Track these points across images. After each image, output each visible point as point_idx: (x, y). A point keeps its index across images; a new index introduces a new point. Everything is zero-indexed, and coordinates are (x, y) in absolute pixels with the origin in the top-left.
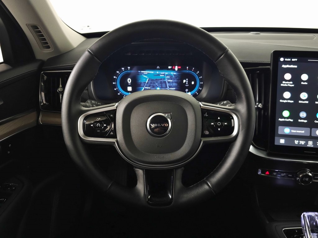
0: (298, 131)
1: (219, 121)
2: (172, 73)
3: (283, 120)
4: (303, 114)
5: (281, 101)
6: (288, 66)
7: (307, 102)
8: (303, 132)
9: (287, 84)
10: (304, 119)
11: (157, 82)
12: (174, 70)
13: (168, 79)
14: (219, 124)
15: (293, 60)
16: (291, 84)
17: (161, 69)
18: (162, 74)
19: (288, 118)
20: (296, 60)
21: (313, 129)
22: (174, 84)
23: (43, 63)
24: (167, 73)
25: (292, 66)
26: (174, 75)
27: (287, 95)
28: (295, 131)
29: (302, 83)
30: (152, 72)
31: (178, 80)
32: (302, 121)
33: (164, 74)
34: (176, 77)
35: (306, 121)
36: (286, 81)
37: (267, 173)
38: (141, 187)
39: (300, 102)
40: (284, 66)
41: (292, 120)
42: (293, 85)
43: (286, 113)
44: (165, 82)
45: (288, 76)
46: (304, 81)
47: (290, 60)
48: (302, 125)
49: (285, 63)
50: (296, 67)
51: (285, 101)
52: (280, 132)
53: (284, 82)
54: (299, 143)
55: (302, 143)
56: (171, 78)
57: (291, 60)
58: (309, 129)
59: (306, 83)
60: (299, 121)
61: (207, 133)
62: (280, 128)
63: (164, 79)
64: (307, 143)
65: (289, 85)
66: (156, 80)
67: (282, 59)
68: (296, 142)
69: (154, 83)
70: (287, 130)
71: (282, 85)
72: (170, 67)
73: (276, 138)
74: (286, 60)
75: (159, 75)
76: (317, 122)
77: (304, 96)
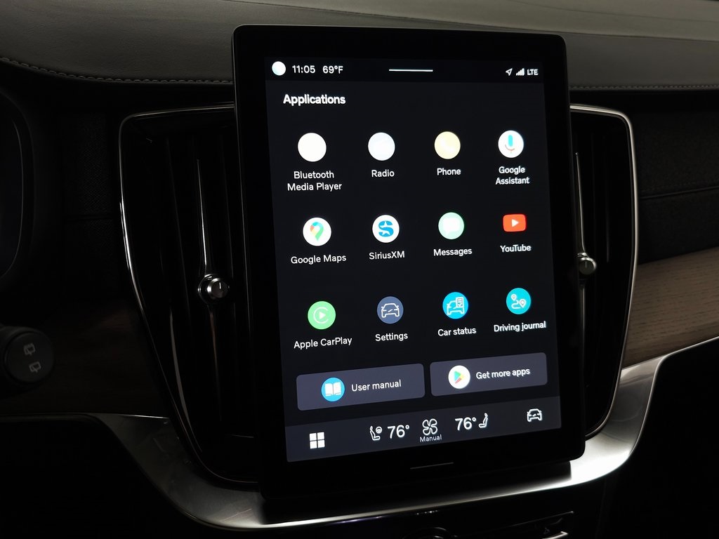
0: (376, 386)
3: (313, 343)
4: (390, 310)
5: (295, 260)
6: (307, 99)
7: (401, 254)
8: (398, 384)
9: (313, 181)
10: (396, 328)
15: (327, 70)
16: (327, 183)
19: (330, 333)
20: (340, 69)
21: (435, 366)
25: (325, 99)
28: (365, 387)
32: (390, 337)
36: (307, 167)
39: (373, 256)
40: (290, 99)
41: (348, 341)
42: (337, 187)
43: (322, 315)
46: (380, 166)
47: (312, 69)
48: (390, 357)
49: (293, 83)
50: (341, 100)
51: (311, 261)
53: (297, 175)
54: (386, 432)
55: (399, 431)
57: (319, 69)
58: (419, 368)
59: (389, 173)
60: (380, 338)
62: (303, 382)
64: (416, 431)
65: (320, 185)
68: (376, 433)
70: (333, 389)
71: (291, 187)
73: (288, 430)
74: (297, 69)
76: (447, 333)
77: (386, 228)
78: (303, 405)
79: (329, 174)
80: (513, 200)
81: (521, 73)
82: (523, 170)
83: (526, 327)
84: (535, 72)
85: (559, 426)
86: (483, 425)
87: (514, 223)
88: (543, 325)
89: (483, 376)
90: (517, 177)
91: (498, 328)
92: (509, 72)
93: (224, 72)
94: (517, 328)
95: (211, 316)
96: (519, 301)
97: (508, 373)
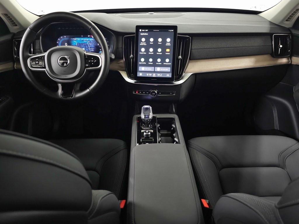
0: (148, 69)
1: (92, 60)
2: (91, 39)
3: (141, 63)
4: (151, 60)
5: (140, 53)
6: (143, 34)
7: (153, 53)
8: (151, 69)
9: (143, 44)
10: (151, 62)
11: (82, 45)
12: (92, 37)
13: (89, 43)
14: (92, 61)
15: (146, 30)
16: (145, 44)
17: (84, 37)
18: (85, 40)
19: (143, 62)
20: (148, 30)
22: (93, 46)
23: (14, 34)
24: (87, 40)
25: (145, 34)
26: (92, 41)
27: (143, 50)
28: (147, 69)
29: (150, 43)
30: (79, 39)
31: (94, 43)
32: (150, 63)
33: (86, 40)
34: (93, 42)
35: (152, 63)
36: (143, 42)
37: (137, 92)
38: (60, 91)
39: (149, 53)
40: (141, 34)
41: (145, 63)
42: (146, 45)
43: (143, 60)
44: (87, 45)
45: (143, 40)
46: (151, 42)
47: (144, 30)
48: (150, 66)
49: (142, 32)
50: (147, 34)
51: (142, 53)
52: (140, 70)
53: (141, 43)
55: (150, 75)
56: (90, 42)
58: (154, 67)
59: (152, 43)
60: (149, 63)
61: (87, 65)
62: (140, 67)
63: (86, 43)
64: (152, 75)
65: (144, 44)
66: (82, 43)
67: (140, 30)
68: (148, 75)
69: (81, 46)
70: (142, 69)
71: (140, 44)
72: (89, 36)
73: (138, 73)
74: (142, 30)
75: (83, 41)
76: (158, 64)
77: (151, 50)
78: (139, 70)
79: (145, 43)
80: (168, 47)
81: (171, 31)
82: (170, 43)
83: (168, 64)
84: (173, 31)
85: (171, 77)
86: (161, 75)
87: (168, 50)
88: (170, 64)
89: (161, 69)
90: (168, 44)
91: (164, 64)
92: (169, 31)
93: (134, 31)
94: (167, 64)
95: (131, 60)
96: (167, 60)
97: (165, 69)
